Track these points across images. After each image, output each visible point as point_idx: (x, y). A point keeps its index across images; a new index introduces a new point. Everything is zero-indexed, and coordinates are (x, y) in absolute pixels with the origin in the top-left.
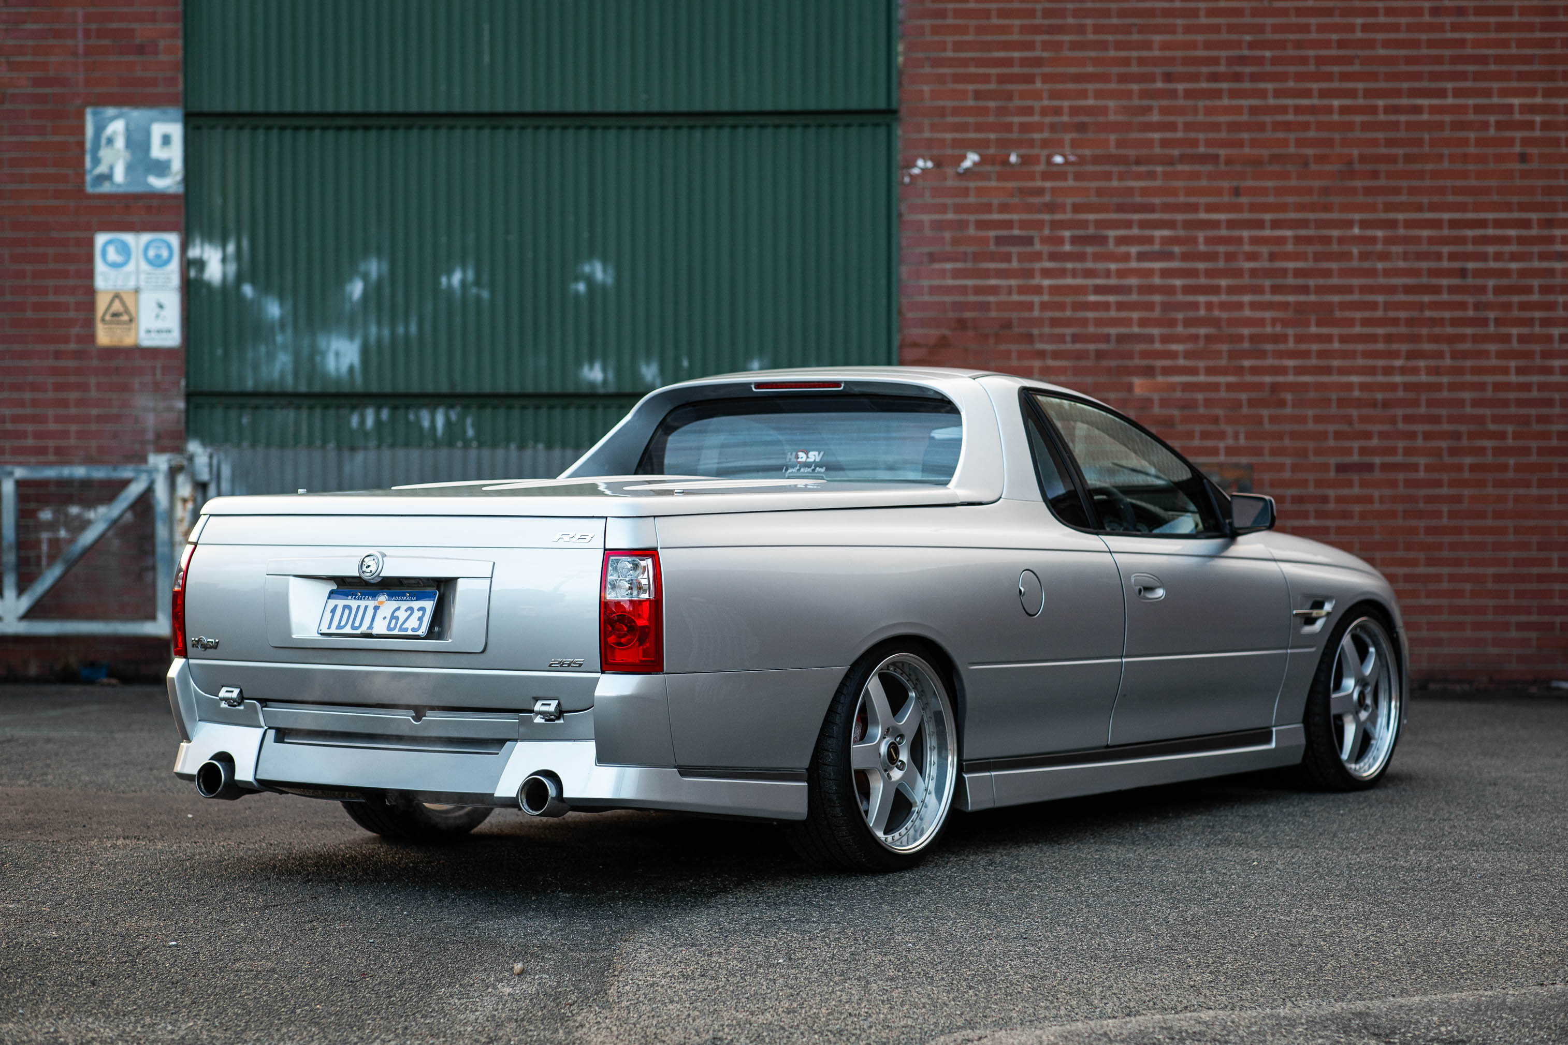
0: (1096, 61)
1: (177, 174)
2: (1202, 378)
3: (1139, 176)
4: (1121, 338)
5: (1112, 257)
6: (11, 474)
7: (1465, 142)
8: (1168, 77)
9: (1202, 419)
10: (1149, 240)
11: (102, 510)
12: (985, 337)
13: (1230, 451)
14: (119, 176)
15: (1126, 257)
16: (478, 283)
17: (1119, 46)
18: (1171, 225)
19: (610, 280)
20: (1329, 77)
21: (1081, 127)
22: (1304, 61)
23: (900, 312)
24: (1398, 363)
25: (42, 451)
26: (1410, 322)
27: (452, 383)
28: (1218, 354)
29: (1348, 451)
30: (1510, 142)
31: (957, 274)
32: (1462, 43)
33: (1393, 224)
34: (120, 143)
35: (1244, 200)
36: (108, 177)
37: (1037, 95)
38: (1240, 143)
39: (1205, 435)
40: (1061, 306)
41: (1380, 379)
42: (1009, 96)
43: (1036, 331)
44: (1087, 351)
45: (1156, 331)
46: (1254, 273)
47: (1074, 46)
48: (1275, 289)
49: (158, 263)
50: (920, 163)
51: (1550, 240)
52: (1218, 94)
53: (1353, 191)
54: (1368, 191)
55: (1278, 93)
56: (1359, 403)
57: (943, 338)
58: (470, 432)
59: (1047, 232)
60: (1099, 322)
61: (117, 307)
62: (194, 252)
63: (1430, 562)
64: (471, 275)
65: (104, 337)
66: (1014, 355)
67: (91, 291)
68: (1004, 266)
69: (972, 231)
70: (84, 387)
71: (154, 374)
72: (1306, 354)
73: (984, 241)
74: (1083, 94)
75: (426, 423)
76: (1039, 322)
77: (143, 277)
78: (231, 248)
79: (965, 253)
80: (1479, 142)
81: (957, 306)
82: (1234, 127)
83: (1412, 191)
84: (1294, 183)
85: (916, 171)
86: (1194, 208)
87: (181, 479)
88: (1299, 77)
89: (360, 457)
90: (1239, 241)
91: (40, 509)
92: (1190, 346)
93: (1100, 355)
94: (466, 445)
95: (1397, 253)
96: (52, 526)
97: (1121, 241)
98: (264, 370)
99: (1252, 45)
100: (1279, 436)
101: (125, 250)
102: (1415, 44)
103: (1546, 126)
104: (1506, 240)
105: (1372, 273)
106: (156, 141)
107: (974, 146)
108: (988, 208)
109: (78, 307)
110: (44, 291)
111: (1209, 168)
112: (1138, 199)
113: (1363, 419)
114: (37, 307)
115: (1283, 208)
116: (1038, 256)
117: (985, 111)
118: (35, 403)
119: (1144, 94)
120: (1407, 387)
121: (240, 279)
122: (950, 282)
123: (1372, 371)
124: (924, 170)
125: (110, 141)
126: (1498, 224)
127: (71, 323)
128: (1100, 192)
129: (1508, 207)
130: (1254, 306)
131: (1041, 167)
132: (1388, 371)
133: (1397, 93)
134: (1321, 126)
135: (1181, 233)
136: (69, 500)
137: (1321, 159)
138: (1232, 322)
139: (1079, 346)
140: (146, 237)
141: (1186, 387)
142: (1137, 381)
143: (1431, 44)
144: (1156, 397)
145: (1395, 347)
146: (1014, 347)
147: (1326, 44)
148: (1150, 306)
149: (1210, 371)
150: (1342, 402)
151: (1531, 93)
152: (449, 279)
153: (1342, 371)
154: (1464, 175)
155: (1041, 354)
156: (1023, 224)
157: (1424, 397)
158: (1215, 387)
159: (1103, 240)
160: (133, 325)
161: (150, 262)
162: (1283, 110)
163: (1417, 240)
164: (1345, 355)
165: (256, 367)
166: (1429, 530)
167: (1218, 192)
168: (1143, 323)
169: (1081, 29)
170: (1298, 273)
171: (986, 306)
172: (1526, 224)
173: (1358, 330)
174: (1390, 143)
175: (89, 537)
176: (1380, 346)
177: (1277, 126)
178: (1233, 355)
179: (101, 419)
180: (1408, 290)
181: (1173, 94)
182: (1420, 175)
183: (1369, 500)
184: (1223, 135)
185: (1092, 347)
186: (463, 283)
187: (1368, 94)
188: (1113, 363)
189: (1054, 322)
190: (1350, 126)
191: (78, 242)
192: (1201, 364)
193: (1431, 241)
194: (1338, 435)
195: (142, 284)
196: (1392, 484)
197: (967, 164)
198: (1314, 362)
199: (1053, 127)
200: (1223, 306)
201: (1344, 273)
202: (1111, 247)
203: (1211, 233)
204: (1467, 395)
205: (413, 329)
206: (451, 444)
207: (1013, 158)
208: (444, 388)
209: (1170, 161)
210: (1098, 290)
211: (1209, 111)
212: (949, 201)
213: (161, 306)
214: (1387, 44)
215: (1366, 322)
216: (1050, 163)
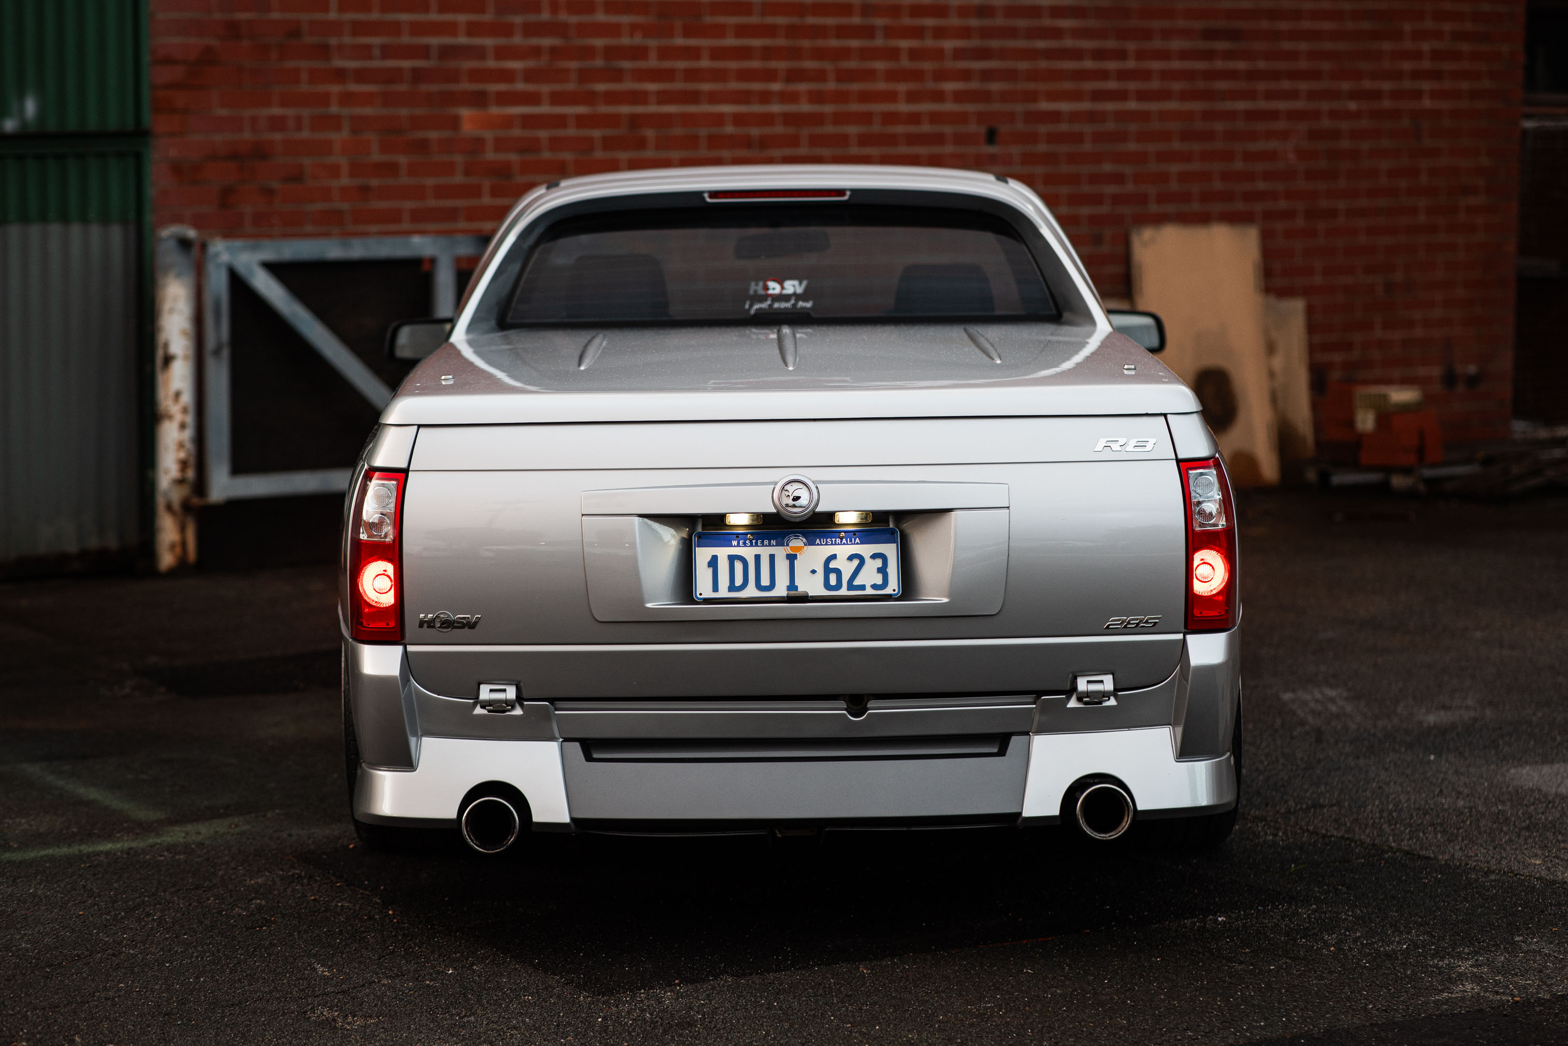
2: (545, 109)
4: (446, 52)
9: (548, 167)
12: (268, 47)
24: (776, 87)
26: (792, 31)
41: (756, 108)
43: (333, 41)
44: (400, 70)
45: (488, 42)
56: (732, 143)
57: (209, 49)
60: (416, 29)
66: (304, 76)
72: (671, 75)
76: (337, 27)
81: (226, 4)
92: (530, 64)
93: (418, 75)
120: (790, 119)
123: (743, 97)
132: (765, 97)
138: (582, 29)
139: (391, 63)
141: (528, 121)
142: (465, 112)
144: (489, 135)
145: (773, 64)
146: (304, 64)
149: (557, 98)
153: (714, 98)
155: (340, 75)
157: (805, 132)
158: (562, 121)
164: (719, 75)
168: (472, 29)
173: (730, 41)
176: (756, 64)
178: (585, 76)
185: (407, 64)
188: (435, 88)
189: (357, 28)
192: (545, 89)
198: (678, 86)
204: (853, 130)
215: (741, 31)
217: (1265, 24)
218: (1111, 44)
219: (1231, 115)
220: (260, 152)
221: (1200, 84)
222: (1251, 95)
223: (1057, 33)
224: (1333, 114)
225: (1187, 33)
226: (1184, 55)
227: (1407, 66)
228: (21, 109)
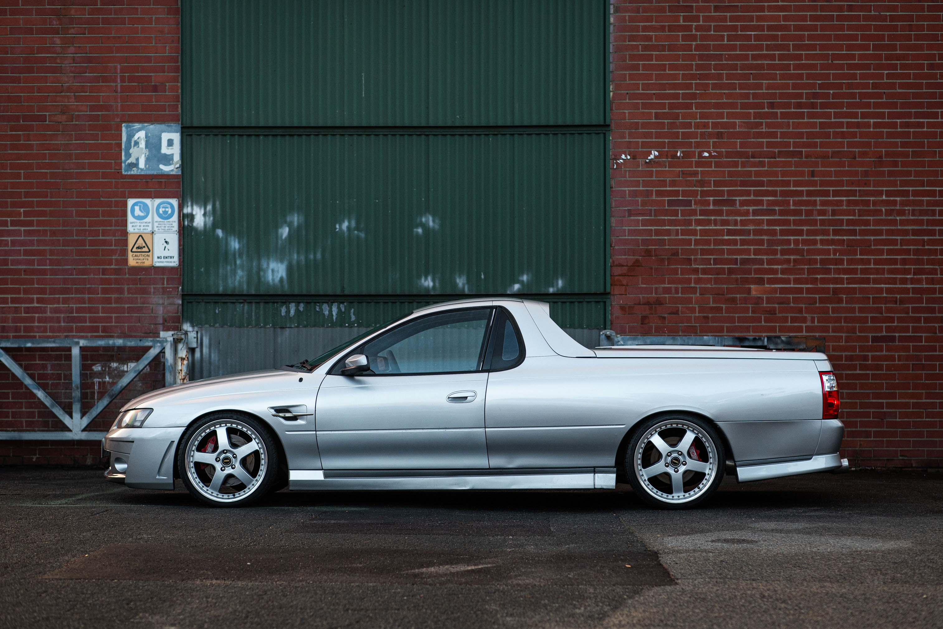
0: (728, 96)
1: (177, 163)
2: (792, 285)
3: (754, 165)
4: (744, 262)
5: (738, 213)
6: (78, 343)
8: (772, 105)
9: (793, 310)
10: (761, 203)
11: (132, 365)
12: (663, 260)
13: (809, 329)
14: (142, 164)
15: (747, 213)
16: (358, 228)
17: (742, 87)
18: (774, 194)
19: (437, 227)
20: (868, 105)
21: (720, 135)
22: (853, 96)
23: (611, 246)
24: (909, 277)
25: (96, 329)
26: (916, 252)
27: (343, 288)
28: (802, 271)
29: (880, 329)
31: (645, 222)
33: (906, 193)
34: (142, 145)
35: (817, 179)
36: (136, 165)
37: (693, 116)
38: (815, 145)
39: (794, 320)
40: (708, 242)
41: (899, 286)
42: (676, 116)
43: (693, 257)
44: (723, 269)
45: (765, 257)
46: (823, 222)
47: (715, 87)
48: (836, 232)
49: (166, 216)
50: (623, 156)
52: (801, 115)
53: (882, 174)
54: (891, 174)
55: (837, 115)
56: (886, 300)
57: (637, 261)
58: (353, 318)
59: (699, 197)
60: (730, 252)
61: (140, 242)
62: (187, 210)
63: (928, 396)
64: (353, 224)
65: (132, 261)
66: (679, 271)
67: (125, 233)
68: (673, 218)
69: (654, 197)
70: (121, 291)
71: (163, 284)
72: (854, 271)
73: (662, 203)
74: (721, 116)
75: (327, 313)
76: (694, 252)
77: (156, 224)
78: (209, 207)
79: (651, 210)
81: (644, 242)
82: (810, 135)
83: (917, 174)
84: (847, 168)
85: (620, 161)
86: (787, 184)
87: (180, 346)
88: (849, 105)
89: (287, 332)
90: (814, 203)
91: (94, 364)
92: (785, 266)
93: (731, 271)
94: (351, 326)
95: (909, 210)
96: (101, 375)
97: (743, 203)
98: (230, 281)
99: (821, 86)
100: (838, 320)
101: (145, 209)
102: (920, 86)
105: (894, 223)
106: (164, 143)
107: (655, 146)
108: (663, 183)
109: (117, 243)
110: (97, 233)
111: (796, 159)
112: (753, 178)
113: (888, 310)
114: (92, 243)
115: (841, 183)
116: (694, 212)
117: (662, 125)
118: (90, 300)
119: (757, 116)
120: (915, 290)
121: (215, 226)
122: (641, 228)
123: (894, 281)
124: (625, 161)
125: (137, 143)
127: (113, 252)
128: (731, 174)
130: (823, 242)
131: (696, 159)
132: (904, 281)
133: (909, 115)
134: (862, 135)
135: (779, 198)
136: (112, 359)
137: (863, 154)
138: (809, 252)
139: (718, 266)
140: (158, 201)
141: (782, 290)
142: (753, 287)
143: (929, 86)
144: (764, 296)
145: (907, 267)
146: (679, 267)
147: (866, 86)
148: (761, 242)
149: (796, 281)
150: (875, 300)
152: (340, 226)
153: (876, 281)
155: (696, 271)
156: (685, 193)
157: (925, 296)
158: (800, 291)
159: (733, 203)
160: (150, 254)
161: (160, 216)
162: (841, 125)
163: (921, 203)
164: (877, 271)
165: (225, 279)
166: (928, 377)
167: (802, 174)
168: (756, 252)
169: (720, 76)
170: (850, 223)
171: (663, 242)
173: (885, 257)
174: (904, 145)
175: (125, 381)
176: (898, 267)
177: (836, 134)
178: (810, 271)
179: (130, 310)
180: (915, 232)
181: (774, 115)
182: (922, 164)
183: (893, 358)
184: (805, 140)
185: (726, 267)
186: (349, 228)
187: (891, 115)
188: (739, 276)
189: (703, 252)
190: (881, 135)
191: (117, 204)
192: (792, 277)
193: (929, 203)
194: (874, 320)
195: (156, 229)
196: (907, 349)
197: (652, 157)
198: (859, 276)
199: (703, 135)
200: (804, 242)
201: (877, 222)
202: (738, 207)
203: (797, 199)
205: (319, 256)
206: (342, 326)
207: (679, 154)
208: (338, 292)
209: (773, 155)
210: (730, 232)
211: (796, 126)
212: (641, 179)
213: (166, 242)
214: (902, 86)
215: (890, 252)
216: (700, 156)
220: (659, 302)
228: (557, 284)
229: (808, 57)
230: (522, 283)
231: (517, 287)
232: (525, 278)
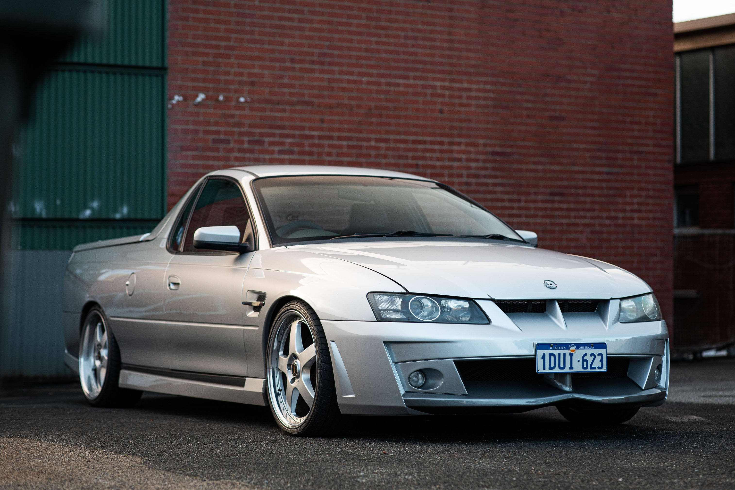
0: (259, 50)
3: (279, 111)
5: (267, 152)
7: (417, 102)
8: (292, 61)
10: (284, 144)
15: (272, 152)
17: (270, 43)
18: (293, 136)
20: (361, 66)
21: (252, 84)
22: (351, 57)
23: (168, 179)
30: (435, 103)
31: (194, 158)
32: (415, 54)
33: (387, 141)
35: (325, 125)
37: (232, 65)
38: (323, 97)
42: (218, 65)
47: (249, 41)
50: (177, 98)
51: (451, 151)
52: (313, 71)
53: (371, 124)
54: (378, 124)
55: (340, 73)
59: (236, 137)
68: (215, 154)
69: (201, 135)
73: (207, 141)
74: (253, 67)
79: (198, 147)
80: (424, 103)
82: (321, 88)
83: (397, 125)
84: (346, 118)
85: (174, 102)
86: (302, 128)
88: (349, 65)
90: (322, 146)
97: (272, 144)
99: (329, 47)
102: (397, 53)
103: (451, 97)
104: (433, 151)
107: (203, 90)
108: (208, 123)
111: (309, 108)
112: (278, 123)
115: (341, 130)
116: (231, 150)
117: (207, 72)
119: (281, 69)
122: (191, 162)
124: (178, 102)
126: (432, 143)
128: (262, 118)
129: (434, 135)
131: (233, 104)
133: (389, 76)
134: (358, 90)
135: (297, 140)
137: (359, 107)
143: (404, 53)
147: (359, 50)
151: (443, 80)
154: (417, 118)
156: (226, 133)
159: (261, 143)
162: (341, 81)
163: (399, 149)
167: (313, 120)
169: (253, 33)
172: (441, 143)
174: (387, 100)
177: (339, 89)
181: (293, 69)
182: (399, 117)
184: (316, 92)
187: (378, 76)
190: (370, 91)
193: (404, 150)
197: (199, 99)
199: (240, 83)
202: (266, 147)
203: (311, 141)
207: (221, 98)
209: (292, 104)
211: (311, 79)
212: (191, 119)
216: (238, 101)
217: (573, 191)
218: (515, 197)
219: (561, 224)
221: (549, 213)
222: (568, 217)
223: (495, 192)
224: (600, 225)
225: (544, 194)
226: (543, 201)
227: (628, 208)
228: (122, 210)
229: (320, 22)
230: (92, 209)
231: (88, 213)
232: (95, 204)
